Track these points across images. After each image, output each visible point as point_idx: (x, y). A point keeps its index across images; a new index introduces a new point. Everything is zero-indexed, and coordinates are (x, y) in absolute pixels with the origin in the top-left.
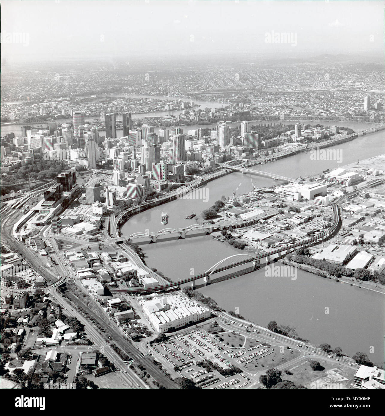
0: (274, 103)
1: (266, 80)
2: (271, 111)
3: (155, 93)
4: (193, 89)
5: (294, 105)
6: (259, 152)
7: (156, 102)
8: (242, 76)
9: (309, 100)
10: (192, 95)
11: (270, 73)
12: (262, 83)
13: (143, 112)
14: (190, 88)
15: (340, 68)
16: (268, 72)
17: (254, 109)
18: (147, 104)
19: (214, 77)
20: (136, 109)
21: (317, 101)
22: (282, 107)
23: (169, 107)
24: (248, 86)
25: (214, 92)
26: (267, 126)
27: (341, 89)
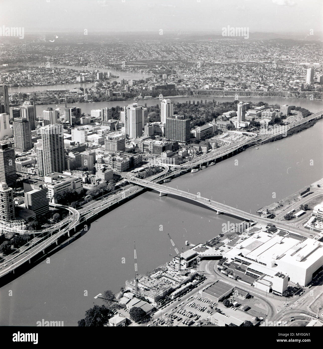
0: (201, 74)
1: (191, 52)
2: (199, 84)
3: (74, 63)
4: (116, 59)
5: (225, 78)
6: (187, 149)
7: (70, 72)
8: (168, 48)
9: (240, 72)
10: (112, 66)
11: (195, 46)
12: (187, 55)
13: (50, 84)
14: (112, 59)
15: (261, 43)
16: (193, 45)
17: (180, 81)
18: (58, 74)
19: (140, 49)
20: (42, 80)
21: (249, 73)
22: (212, 80)
23: (81, 78)
24: (173, 58)
25: (136, 63)
26: (196, 103)
27: (269, 62)
